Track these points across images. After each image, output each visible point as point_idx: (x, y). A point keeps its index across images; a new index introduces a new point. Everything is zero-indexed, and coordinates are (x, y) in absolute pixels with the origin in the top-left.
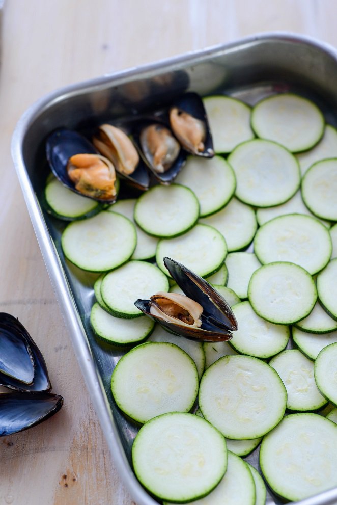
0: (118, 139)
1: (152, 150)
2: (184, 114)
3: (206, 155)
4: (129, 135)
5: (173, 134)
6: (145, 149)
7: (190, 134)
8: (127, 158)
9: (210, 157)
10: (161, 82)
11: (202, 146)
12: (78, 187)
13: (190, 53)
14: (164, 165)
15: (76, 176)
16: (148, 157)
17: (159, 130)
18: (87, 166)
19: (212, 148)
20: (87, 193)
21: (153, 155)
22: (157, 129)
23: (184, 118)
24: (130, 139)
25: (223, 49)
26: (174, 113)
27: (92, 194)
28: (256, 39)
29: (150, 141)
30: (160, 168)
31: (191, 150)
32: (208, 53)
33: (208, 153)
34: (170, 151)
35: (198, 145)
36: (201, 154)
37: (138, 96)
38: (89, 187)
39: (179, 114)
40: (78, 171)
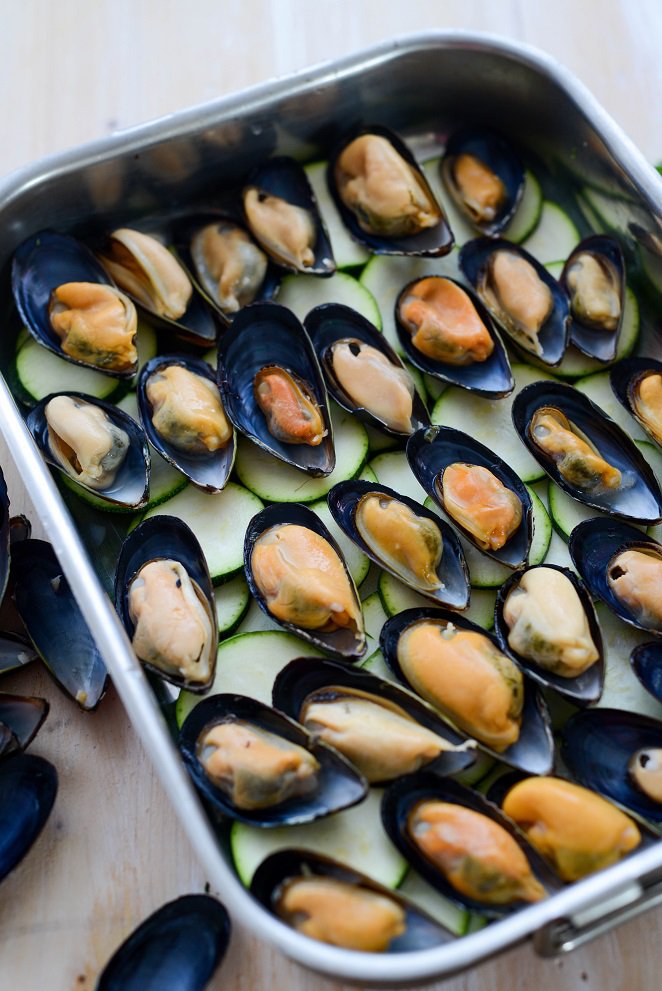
0: (148, 255)
1: (215, 272)
2: (270, 199)
3: (320, 271)
4: (168, 247)
5: (254, 239)
6: (201, 269)
7: (285, 235)
8: (169, 289)
9: (328, 275)
10: (220, 140)
11: (309, 256)
12: (65, 347)
13: (273, 80)
14: (240, 298)
15: (64, 325)
16: (209, 285)
17: (226, 232)
18: (85, 306)
19: (331, 257)
20: (81, 358)
21: (217, 280)
22: (220, 231)
23: (272, 205)
24: (172, 253)
25: (334, 69)
26: (251, 198)
27: (91, 360)
28: (396, 46)
29: (210, 254)
30: (232, 303)
31: (289, 264)
32: (307, 78)
33: (325, 266)
34: (250, 270)
35: (303, 252)
36: (310, 270)
37: (179, 171)
38: (84, 347)
39: (261, 199)
40: (68, 314)
